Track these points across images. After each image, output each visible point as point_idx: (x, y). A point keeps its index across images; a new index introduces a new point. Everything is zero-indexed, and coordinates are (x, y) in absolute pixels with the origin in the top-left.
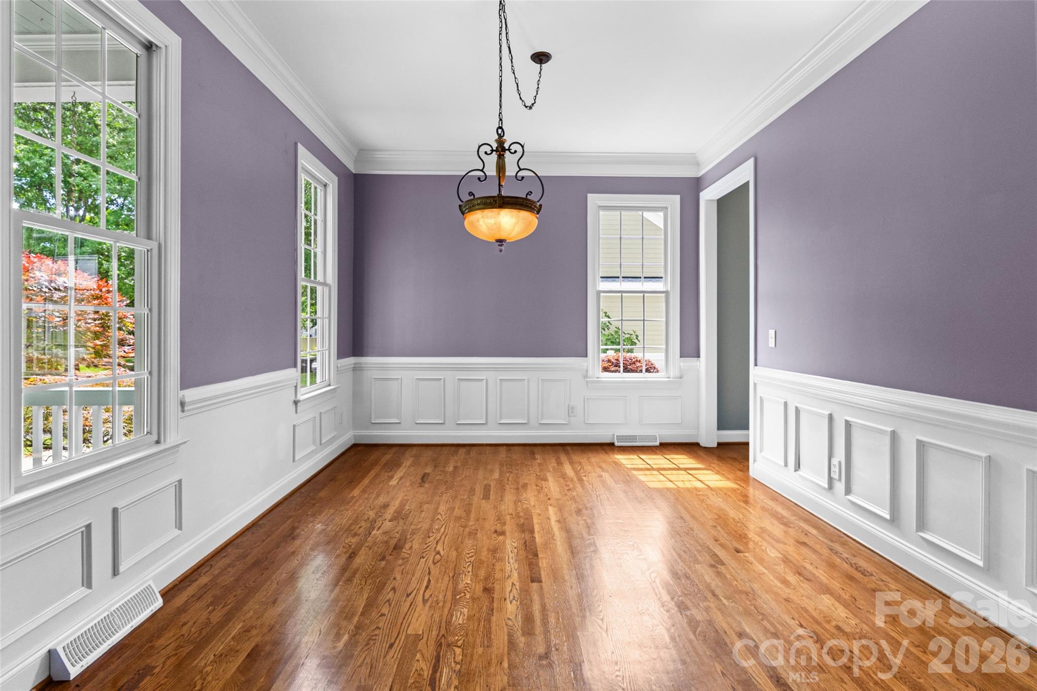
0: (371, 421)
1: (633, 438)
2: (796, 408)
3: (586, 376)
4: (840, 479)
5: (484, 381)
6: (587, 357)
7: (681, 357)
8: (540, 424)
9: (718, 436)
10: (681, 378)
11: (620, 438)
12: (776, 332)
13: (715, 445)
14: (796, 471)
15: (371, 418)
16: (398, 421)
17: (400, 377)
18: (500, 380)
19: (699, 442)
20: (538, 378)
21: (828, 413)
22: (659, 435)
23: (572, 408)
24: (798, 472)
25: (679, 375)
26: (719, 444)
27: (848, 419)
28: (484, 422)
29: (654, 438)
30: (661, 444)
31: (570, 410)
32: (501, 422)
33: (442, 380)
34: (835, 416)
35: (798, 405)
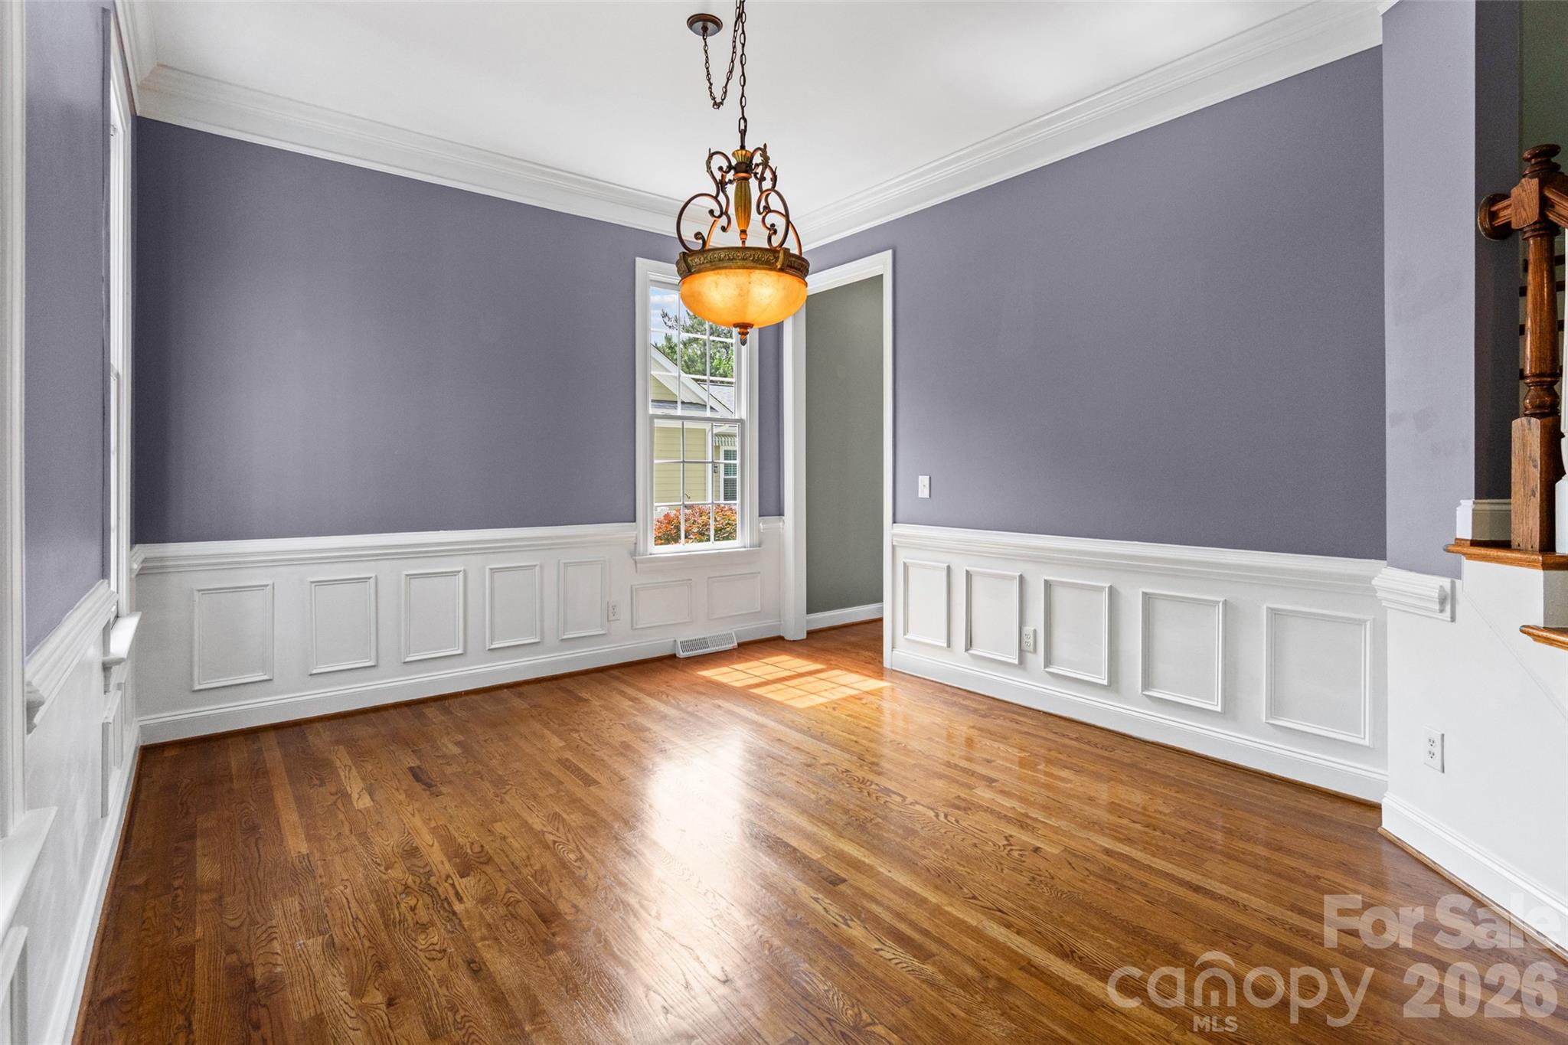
0: (192, 685)
1: (703, 643)
2: (967, 572)
3: (634, 553)
4: (1035, 650)
5: (461, 574)
6: (635, 521)
7: (760, 516)
8: (563, 640)
9: (808, 622)
10: (760, 546)
11: (686, 645)
12: (930, 478)
13: (804, 636)
14: (967, 650)
15: (192, 679)
16: (266, 677)
17: (270, 582)
18: (491, 569)
19: (782, 635)
20: (559, 560)
21: (1019, 574)
22: (735, 632)
23: (614, 607)
24: (970, 652)
25: (758, 542)
26: (810, 633)
27: (1048, 578)
28: (460, 652)
29: (729, 638)
30: (740, 645)
31: (610, 608)
32: (493, 647)
33: (372, 581)
34: (1027, 577)
35: (969, 569)
